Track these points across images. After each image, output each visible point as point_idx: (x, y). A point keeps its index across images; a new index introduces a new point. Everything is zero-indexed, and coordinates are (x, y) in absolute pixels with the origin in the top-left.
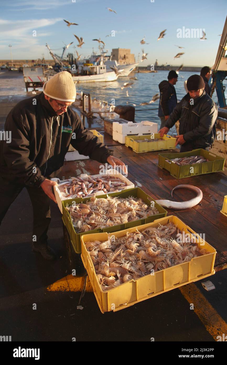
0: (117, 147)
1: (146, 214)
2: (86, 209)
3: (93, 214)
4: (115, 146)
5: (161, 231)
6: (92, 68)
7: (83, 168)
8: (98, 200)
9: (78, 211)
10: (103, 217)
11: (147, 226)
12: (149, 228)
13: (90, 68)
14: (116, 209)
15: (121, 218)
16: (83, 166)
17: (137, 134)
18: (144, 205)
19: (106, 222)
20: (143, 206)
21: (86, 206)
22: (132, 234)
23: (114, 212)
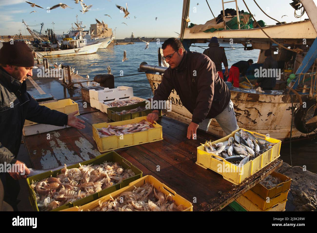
0: (95, 113)
1: (122, 178)
2: (55, 183)
3: (62, 187)
4: (92, 113)
5: (137, 194)
6: (71, 42)
7: (57, 138)
8: (69, 170)
9: (46, 187)
10: (75, 188)
11: (122, 191)
12: (124, 193)
13: (70, 42)
14: (89, 178)
15: (94, 187)
16: (57, 136)
17: (113, 99)
18: (119, 169)
19: (78, 194)
20: (118, 171)
21: (56, 180)
22: (107, 202)
23: (86, 182)
